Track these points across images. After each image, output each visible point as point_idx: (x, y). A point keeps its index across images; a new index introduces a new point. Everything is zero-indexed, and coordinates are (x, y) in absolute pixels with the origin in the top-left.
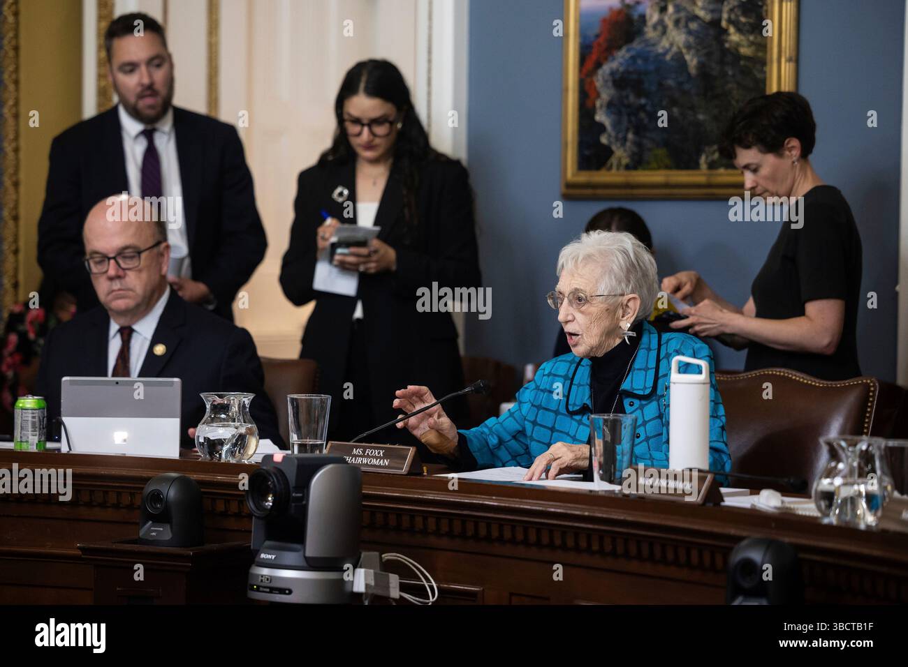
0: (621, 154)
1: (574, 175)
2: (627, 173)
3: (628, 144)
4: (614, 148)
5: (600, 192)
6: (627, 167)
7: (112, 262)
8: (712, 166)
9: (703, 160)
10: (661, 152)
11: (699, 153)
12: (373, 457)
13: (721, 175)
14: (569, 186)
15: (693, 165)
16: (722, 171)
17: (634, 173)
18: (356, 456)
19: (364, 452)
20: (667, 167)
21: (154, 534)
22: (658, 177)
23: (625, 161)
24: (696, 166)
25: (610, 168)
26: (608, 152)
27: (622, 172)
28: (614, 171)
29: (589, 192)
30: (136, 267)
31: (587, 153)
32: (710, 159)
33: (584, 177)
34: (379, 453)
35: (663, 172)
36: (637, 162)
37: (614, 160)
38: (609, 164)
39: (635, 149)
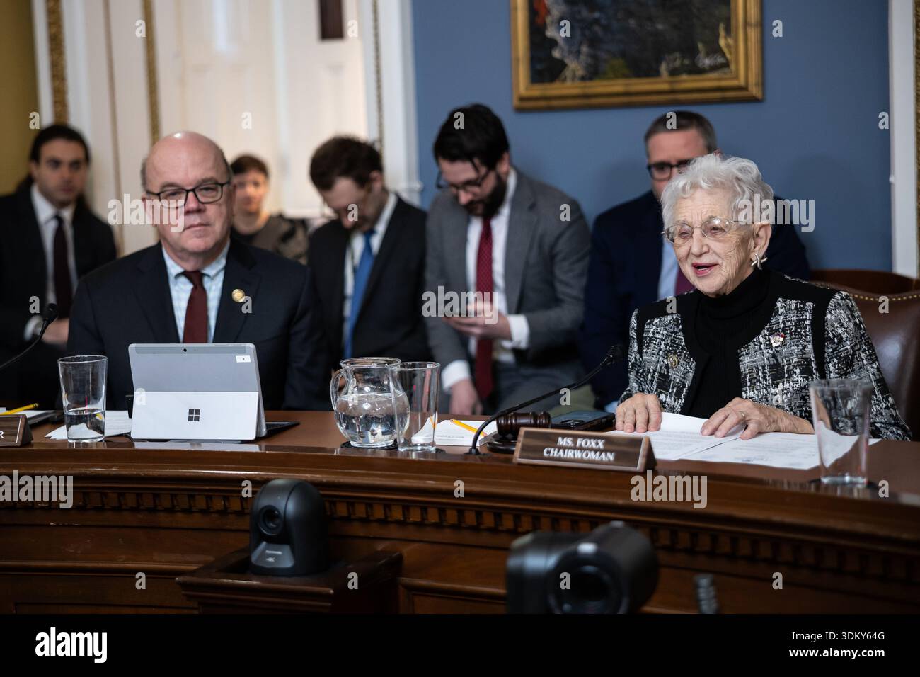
0: (575, 66)
1: (527, 89)
2: (583, 84)
3: (583, 57)
4: (567, 61)
5: (555, 103)
6: (583, 78)
7: (191, 194)
8: (674, 72)
9: (663, 68)
10: (618, 62)
11: (659, 61)
12: (591, 450)
13: (685, 81)
14: (522, 99)
15: (653, 73)
16: (684, 77)
17: (589, 83)
18: (564, 448)
19: (575, 442)
20: (625, 76)
21: (271, 560)
22: (617, 86)
23: (580, 72)
24: (657, 74)
25: (565, 80)
26: (562, 65)
27: (578, 83)
28: (569, 83)
29: (542, 103)
30: (217, 201)
31: (539, 67)
32: (671, 65)
33: (538, 90)
34: (597, 444)
35: (621, 81)
36: (593, 73)
37: (568, 73)
38: (562, 77)
39: (589, 61)
